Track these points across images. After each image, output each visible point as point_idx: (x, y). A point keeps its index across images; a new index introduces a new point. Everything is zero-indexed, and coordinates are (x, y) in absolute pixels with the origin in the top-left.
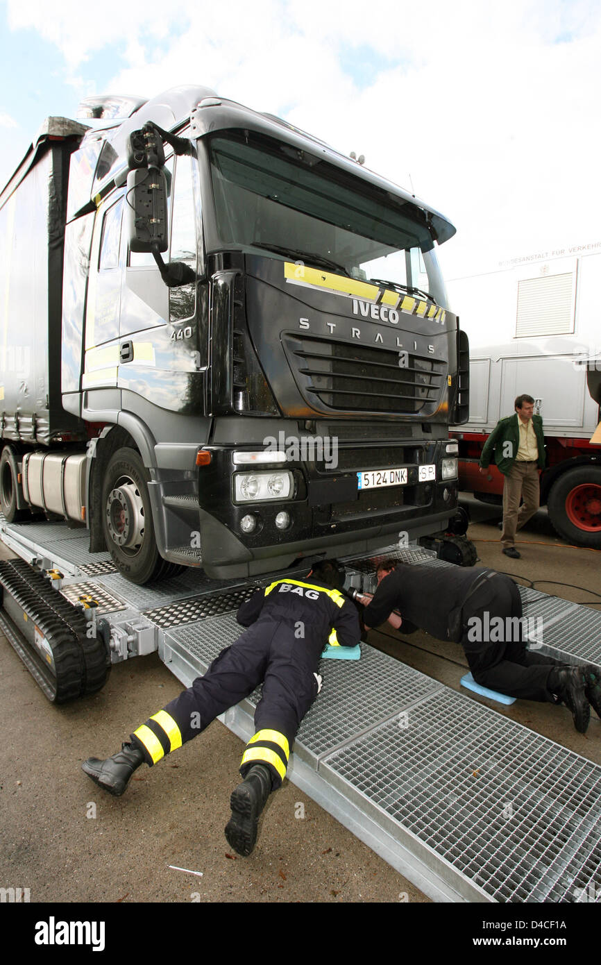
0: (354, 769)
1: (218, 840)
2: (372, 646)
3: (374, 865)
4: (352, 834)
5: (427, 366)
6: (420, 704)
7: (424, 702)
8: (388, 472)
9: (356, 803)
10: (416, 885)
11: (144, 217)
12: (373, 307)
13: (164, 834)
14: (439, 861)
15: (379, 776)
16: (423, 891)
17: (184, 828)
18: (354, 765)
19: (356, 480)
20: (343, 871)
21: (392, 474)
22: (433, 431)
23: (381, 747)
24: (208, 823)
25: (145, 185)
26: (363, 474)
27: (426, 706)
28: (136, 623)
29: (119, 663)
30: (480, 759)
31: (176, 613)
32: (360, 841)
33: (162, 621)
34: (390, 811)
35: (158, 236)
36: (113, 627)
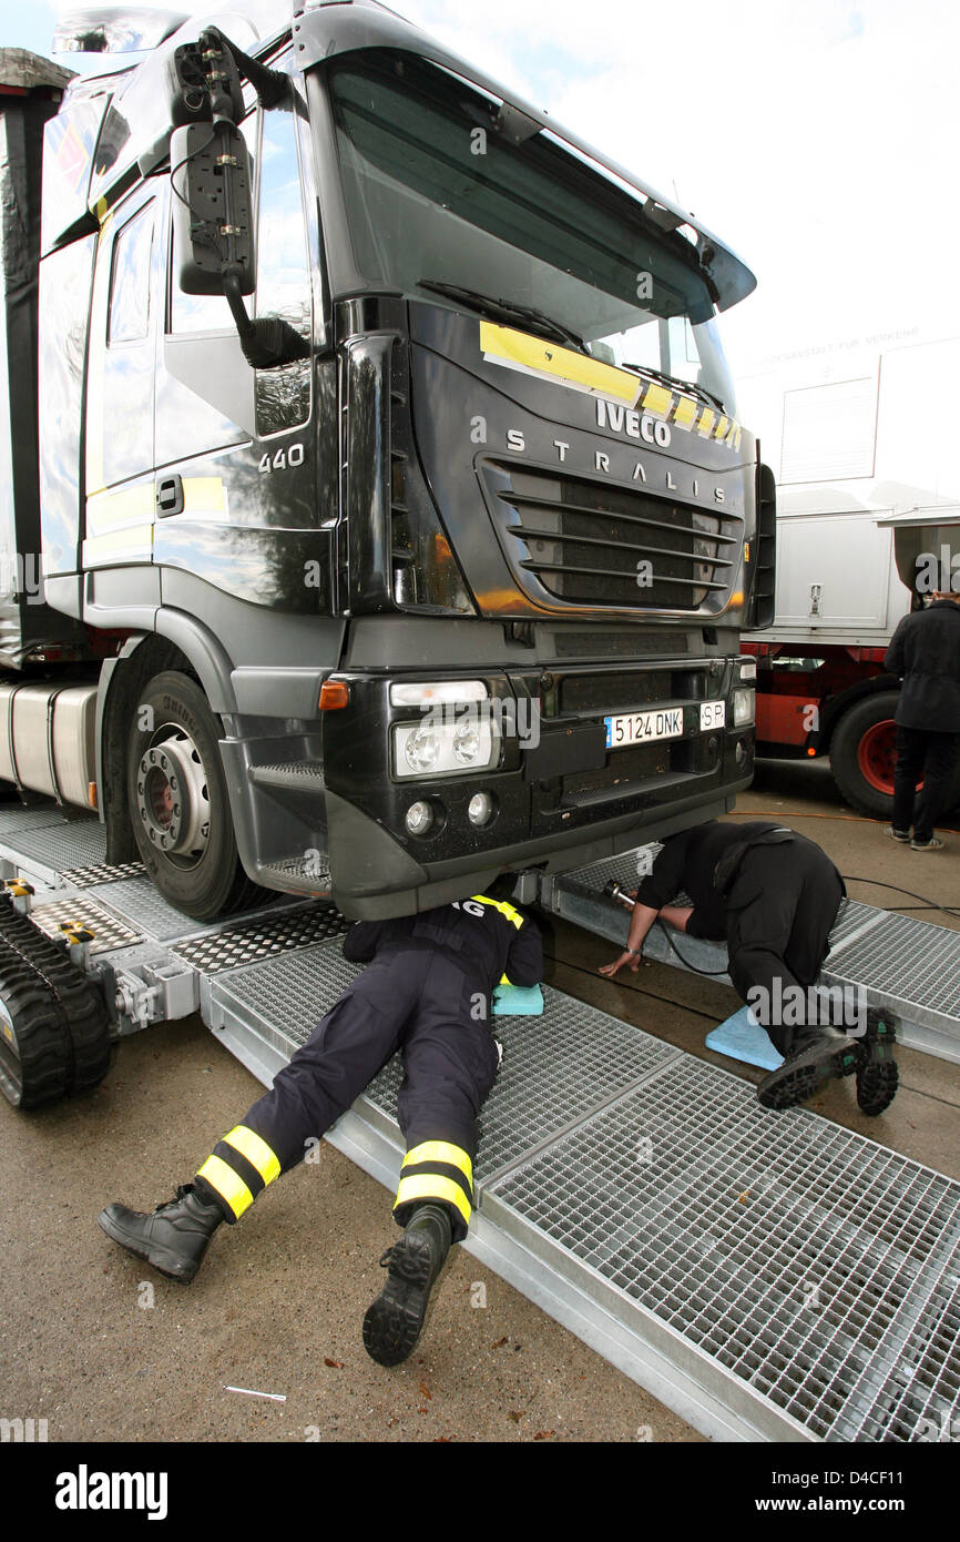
0: (542, 1202)
1: (312, 1334)
2: (561, 990)
3: (579, 1362)
4: (541, 1310)
5: (709, 526)
6: (645, 1085)
7: (651, 1081)
8: (653, 715)
9: (548, 1260)
10: (653, 1392)
11: (208, 222)
12: (632, 415)
13: (217, 1330)
14: (692, 1353)
15: (585, 1212)
16: (664, 1402)
17: (251, 1317)
18: (541, 1195)
19: (604, 732)
20: (529, 1375)
21: (660, 718)
22: (719, 641)
23: (585, 1162)
24: (293, 1306)
25: (208, 156)
26: (614, 719)
27: (655, 1087)
28: (161, 965)
29: (132, 1034)
30: (749, 1173)
31: (229, 946)
32: (555, 1322)
33: (205, 960)
34: (605, 1271)
35: (239, 261)
36: (121, 974)
